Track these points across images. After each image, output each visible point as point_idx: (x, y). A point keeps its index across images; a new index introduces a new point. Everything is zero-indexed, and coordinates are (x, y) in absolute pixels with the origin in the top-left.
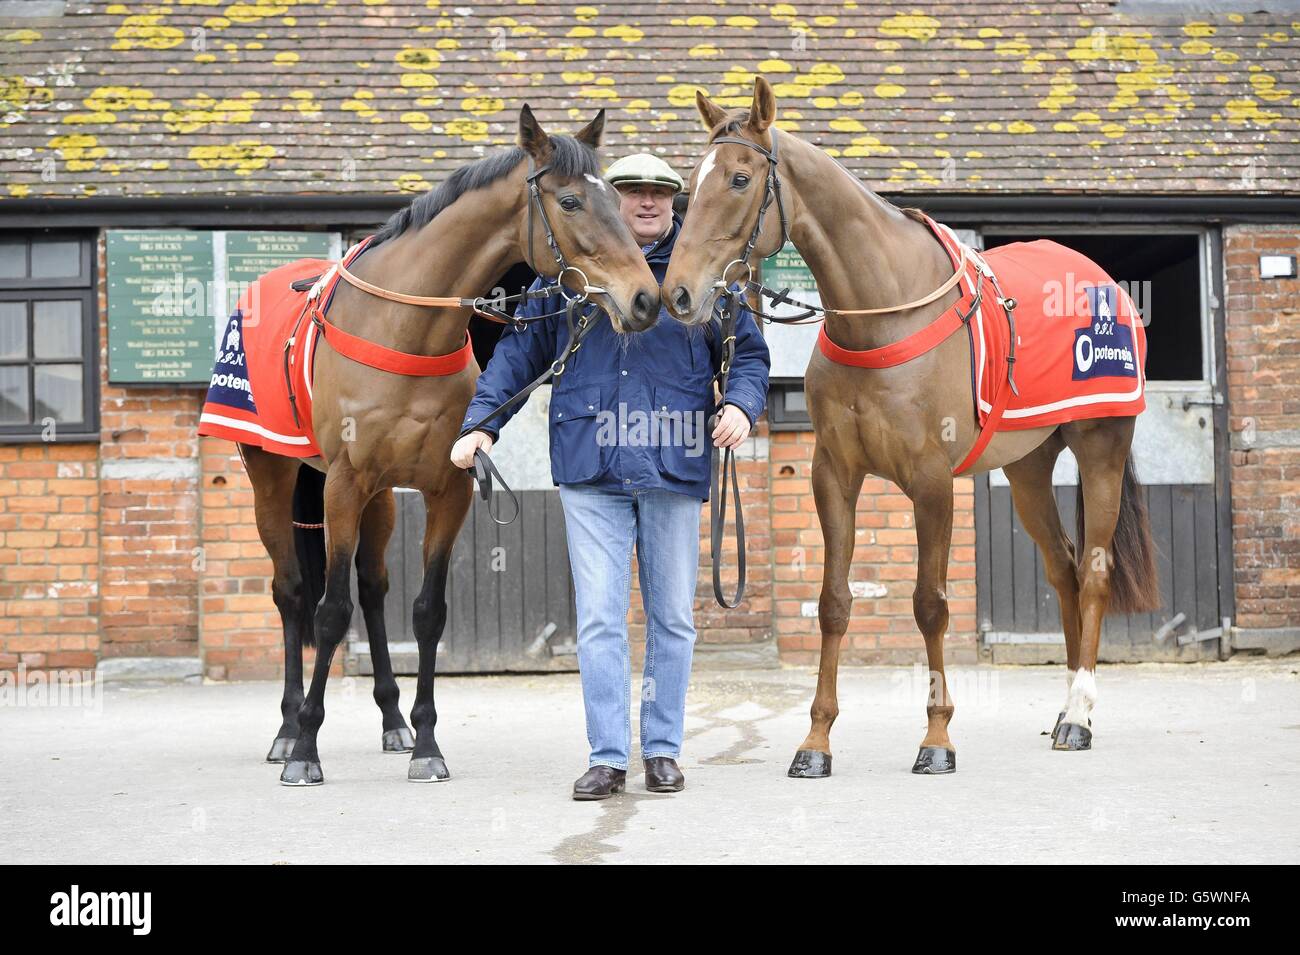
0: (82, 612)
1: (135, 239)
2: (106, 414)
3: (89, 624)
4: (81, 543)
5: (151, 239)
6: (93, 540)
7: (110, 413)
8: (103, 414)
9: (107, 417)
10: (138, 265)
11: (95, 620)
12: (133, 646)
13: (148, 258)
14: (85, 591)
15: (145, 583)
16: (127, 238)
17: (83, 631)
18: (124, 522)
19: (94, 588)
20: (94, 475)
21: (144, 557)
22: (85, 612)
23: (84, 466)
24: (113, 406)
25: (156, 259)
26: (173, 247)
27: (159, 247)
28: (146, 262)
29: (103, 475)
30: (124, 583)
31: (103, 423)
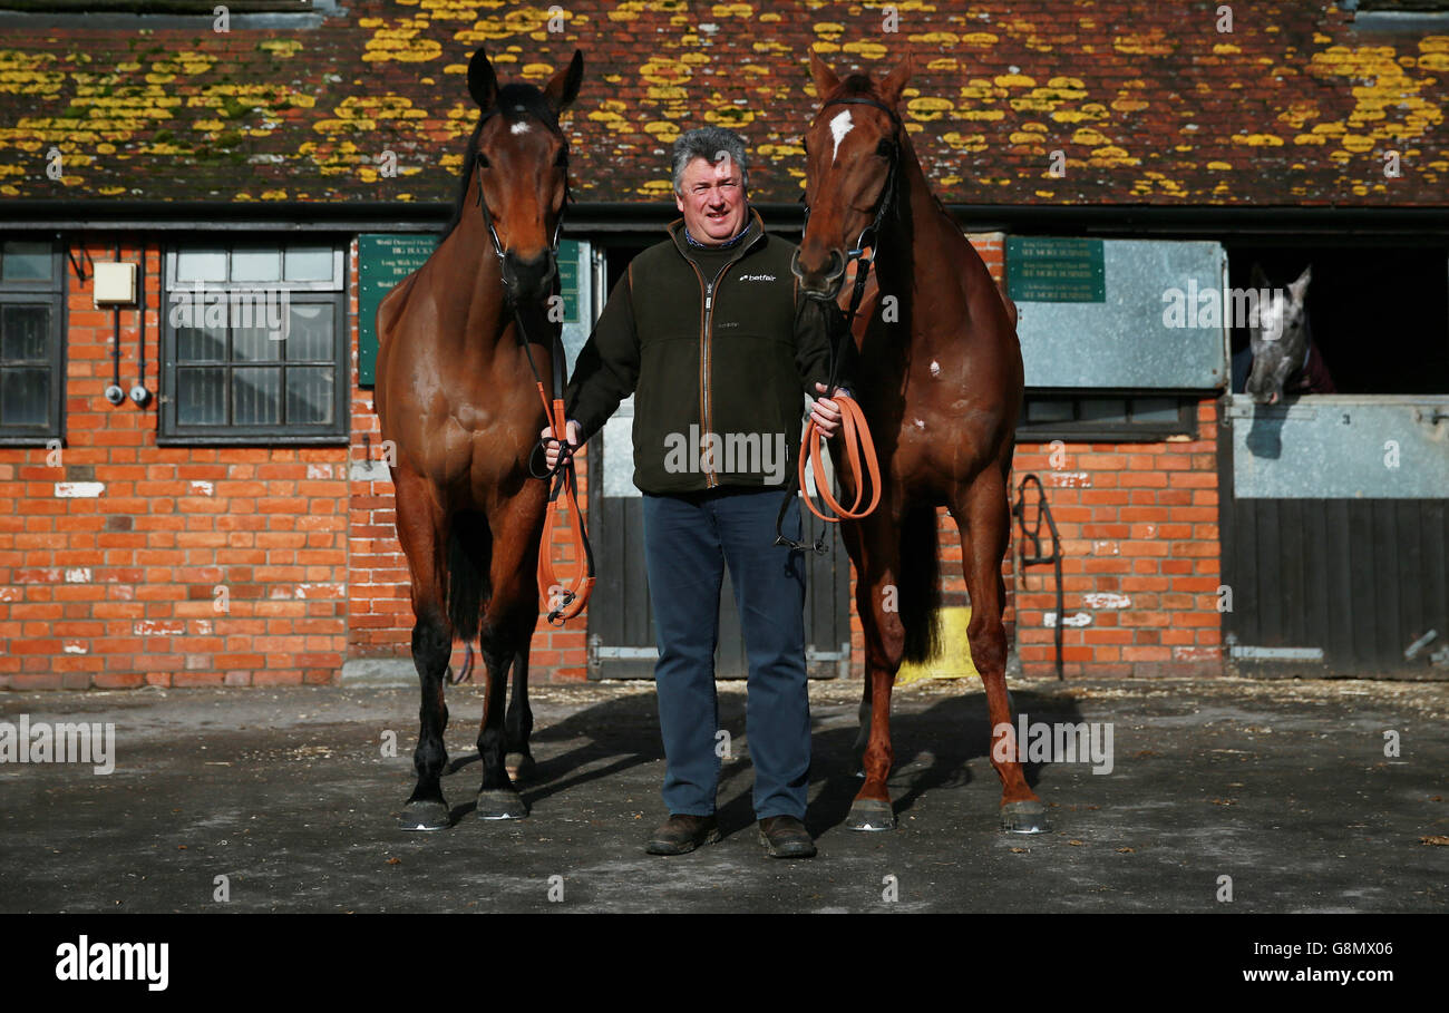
0: (329, 613)
1: (388, 243)
2: (356, 416)
3: (336, 625)
4: (329, 544)
5: (404, 243)
6: (342, 543)
7: (360, 416)
8: (353, 416)
9: (357, 419)
10: (391, 268)
11: (341, 622)
12: (380, 648)
13: (400, 262)
14: (332, 592)
15: (392, 584)
16: (379, 242)
17: (330, 631)
18: (372, 523)
19: (342, 589)
20: (343, 477)
21: (392, 557)
22: (333, 613)
23: (333, 468)
24: (362, 408)
25: (408, 263)
26: (425, 251)
27: (411, 251)
28: (397, 266)
29: (352, 477)
30: (371, 584)
31: (353, 425)
